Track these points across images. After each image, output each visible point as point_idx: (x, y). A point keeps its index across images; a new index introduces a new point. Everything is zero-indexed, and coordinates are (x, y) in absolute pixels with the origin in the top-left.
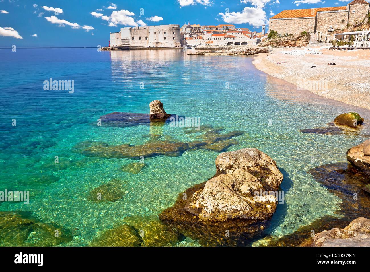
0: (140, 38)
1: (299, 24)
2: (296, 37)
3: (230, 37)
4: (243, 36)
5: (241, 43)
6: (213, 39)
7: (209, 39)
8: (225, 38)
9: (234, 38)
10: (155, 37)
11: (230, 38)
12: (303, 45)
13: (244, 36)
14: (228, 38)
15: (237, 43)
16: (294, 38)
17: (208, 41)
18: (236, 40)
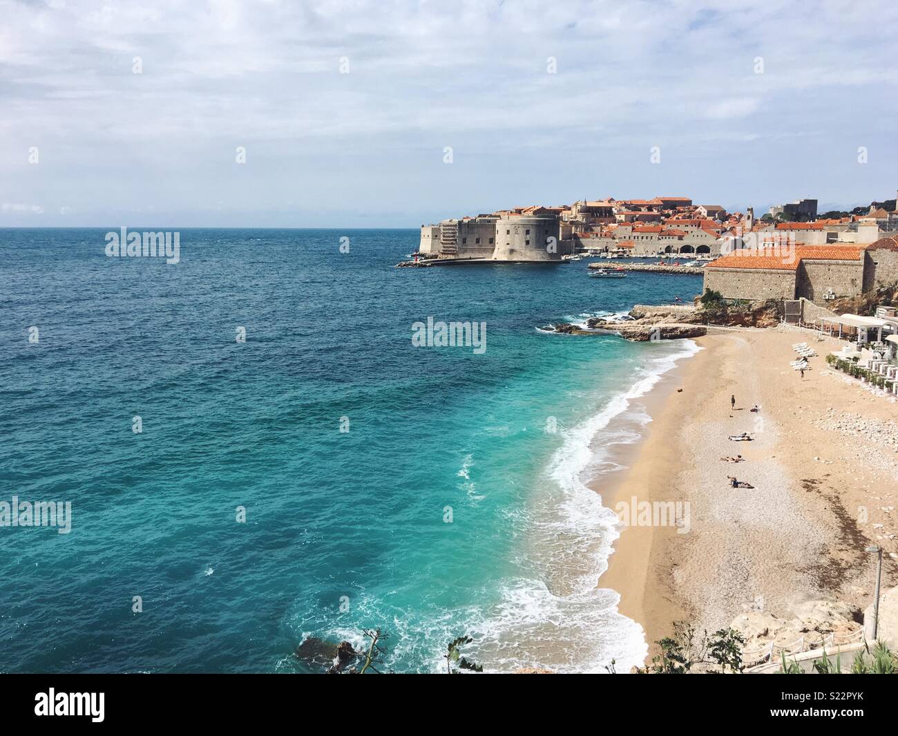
0: (478, 241)
1: (764, 280)
2: (755, 307)
3: (670, 234)
4: (701, 232)
5: (695, 248)
6: (635, 237)
7: (625, 237)
8: (660, 237)
9: (680, 238)
10: (508, 239)
11: (671, 237)
12: (771, 324)
13: (704, 233)
14: (667, 237)
15: (686, 249)
16: (751, 310)
17: (623, 241)
18: (685, 242)
